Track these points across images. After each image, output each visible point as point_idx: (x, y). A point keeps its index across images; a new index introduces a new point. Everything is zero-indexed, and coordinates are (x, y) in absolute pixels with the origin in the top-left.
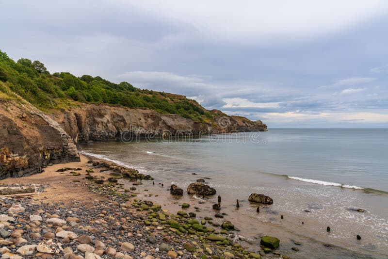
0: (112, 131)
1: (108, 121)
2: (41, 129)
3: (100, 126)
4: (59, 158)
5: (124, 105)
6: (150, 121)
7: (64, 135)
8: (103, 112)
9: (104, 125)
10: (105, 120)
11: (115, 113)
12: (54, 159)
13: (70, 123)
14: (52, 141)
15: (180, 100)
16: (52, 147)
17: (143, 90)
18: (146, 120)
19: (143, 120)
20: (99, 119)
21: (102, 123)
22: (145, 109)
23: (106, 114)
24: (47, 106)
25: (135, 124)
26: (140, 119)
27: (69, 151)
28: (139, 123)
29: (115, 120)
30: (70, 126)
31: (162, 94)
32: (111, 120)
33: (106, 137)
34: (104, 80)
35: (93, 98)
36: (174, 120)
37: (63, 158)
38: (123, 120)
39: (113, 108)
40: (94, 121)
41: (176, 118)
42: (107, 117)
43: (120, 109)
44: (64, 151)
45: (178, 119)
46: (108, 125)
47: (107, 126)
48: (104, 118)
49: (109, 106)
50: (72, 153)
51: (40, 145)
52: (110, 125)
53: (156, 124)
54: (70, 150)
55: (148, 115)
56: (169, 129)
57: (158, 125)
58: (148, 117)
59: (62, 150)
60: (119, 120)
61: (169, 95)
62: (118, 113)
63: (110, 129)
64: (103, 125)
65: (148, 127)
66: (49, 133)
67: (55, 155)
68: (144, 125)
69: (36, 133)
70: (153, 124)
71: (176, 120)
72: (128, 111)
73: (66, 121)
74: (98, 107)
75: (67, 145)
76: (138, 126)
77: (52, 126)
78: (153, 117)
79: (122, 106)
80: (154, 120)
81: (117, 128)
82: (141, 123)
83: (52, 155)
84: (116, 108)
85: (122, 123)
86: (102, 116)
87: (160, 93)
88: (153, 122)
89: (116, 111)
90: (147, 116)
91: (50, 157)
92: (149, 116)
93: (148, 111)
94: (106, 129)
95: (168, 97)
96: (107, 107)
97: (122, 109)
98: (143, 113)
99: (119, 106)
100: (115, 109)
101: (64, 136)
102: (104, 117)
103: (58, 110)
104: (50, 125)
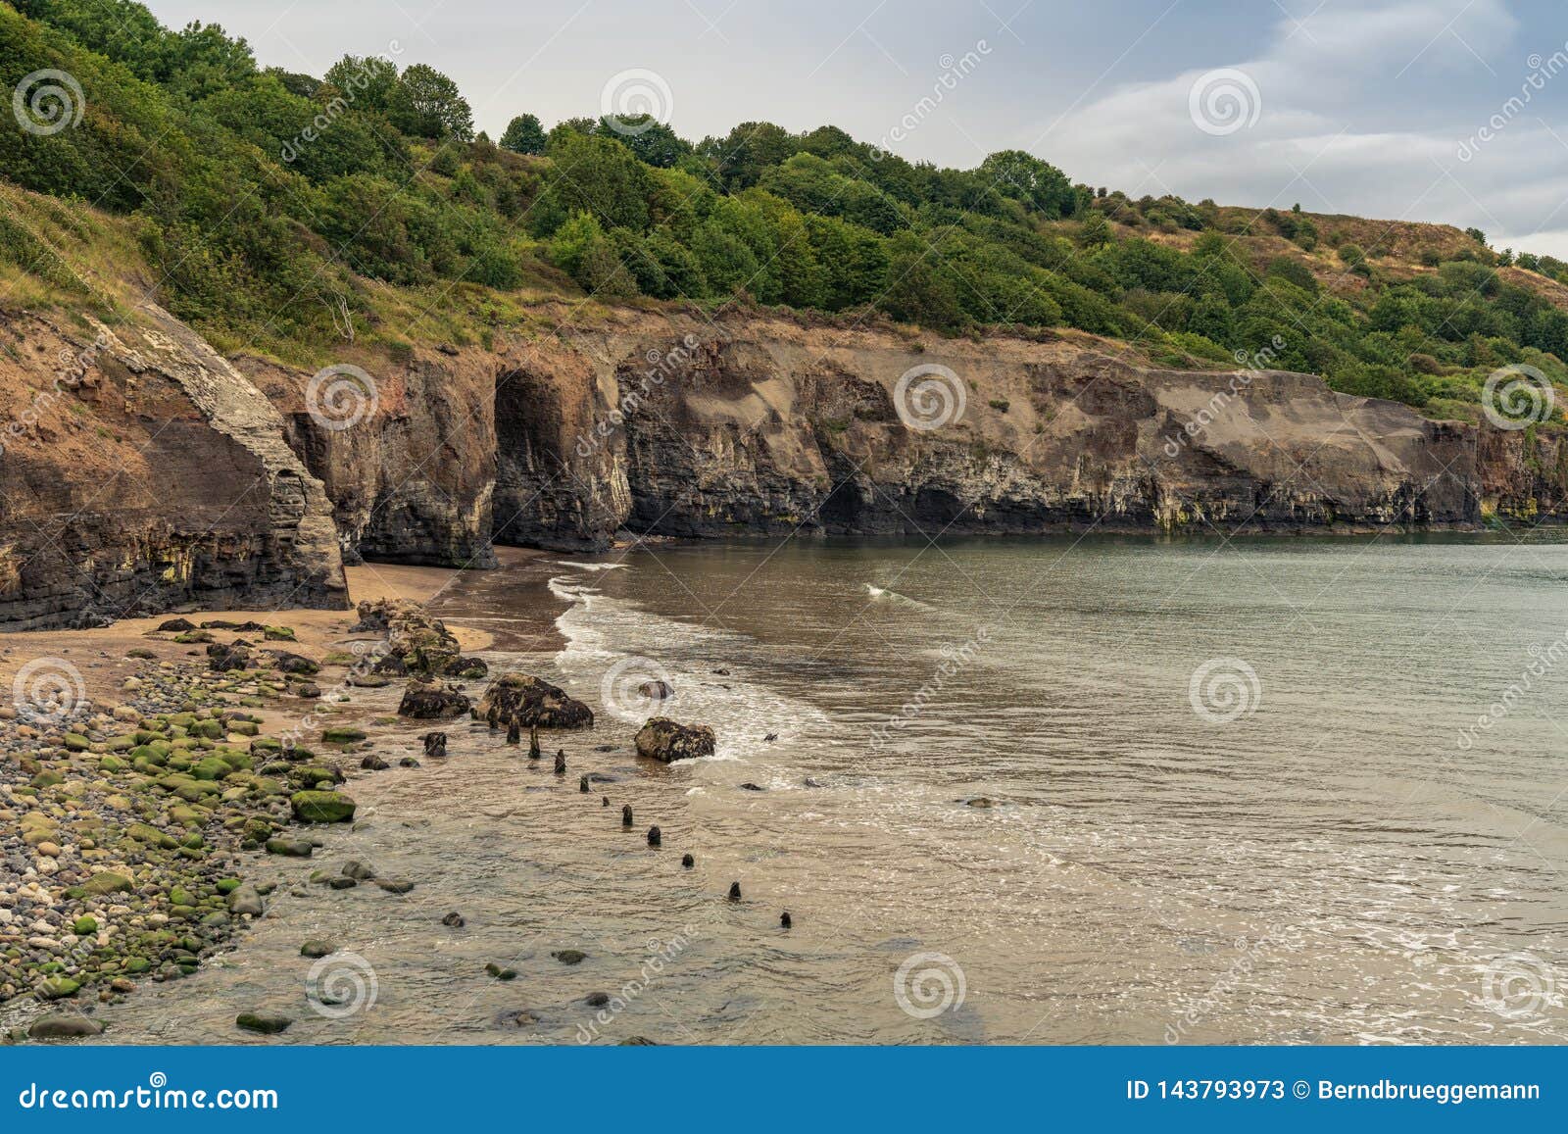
0: (793, 482)
1: (774, 417)
2: (164, 442)
3: (717, 446)
4: (235, 585)
5: (899, 317)
6: (1071, 416)
7: (285, 473)
8: (743, 359)
9: (745, 439)
10: (752, 411)
11: (830, 365)
12: (210, 588)
13: (441, 423)
14: (211, 498)
15: (1430, 260)
16: (202, 525)
17: (1146, 204)
18: (1041, 409)
19: (1022, 412)
20: (711, 407)
21: (733, 427)
22: (1041, 339)
23: (763, 376)
24: (320, 329)
25: (964, 436)
26: (1004, 408)
27: (298, 555)
28: (991, 433)
29: (828, 413)
30: (442, 437)
31: (1285, 225)
32: (797, 407)
33: (762, 521)
34: (863, 151)
35: (703, 278)
36: (1259, 414)
37: (262, 584)
38: (885, 412)
39: (819, 333)
40: (684, 416)
41: (1278, 398)
42: (773, 395)
43: (871, 338)
44: (265, 554)
45: (1297, 404)
46: (772, 441)
47: (763, 446)
48: (753, 398)
49: (796, 321)
50: (315, 567)
51: (138, 516)
52: (785, 444)
53: (1117, 439)
54: (305, 548)
55: (1061, 377)
56: (1208, 477)
57: (1130, 442)
58: (1063, 393)
59: (256, 547)
60: (858, 413)
61: (1342, 232)
62: (850, 369)
63: (784, 469)
64: (738, 446)
65: (1053, 458)
66: (199, 463)
67: (216, 566)
68: (1027, 447)
69: (130, 457)
70: (1090, 438)
71: (1274, 410)
72: (920, 350)
73: (417, 413)
74: (712, 332)
75: (294, 527)
76: (982, 451)
77: (223, 429)
78: (1098, 392)
79: (884, 319)
80: (1099, 410)
81: (839, 465)
82: (1008, 431)
83: (201, 566)
84: (845, 336)
85: (876, 431)
86: (734, 385)
87: (1272, 216)
88: (1091, 422)
89: (843, 357)
90: (1049, 385)
91: (194, 576)
92: (1069, 386)
93: (1066, 352)
94: (759, 470)
95: (1334, 243)
96: (781, 328)
97: (887, 342)
98: (1027, 366)
99: (870, 323)
100: (831, 343)
101: (286, 480)
102: (750, 391)
103: (372, 353)
104: (215, 424)
